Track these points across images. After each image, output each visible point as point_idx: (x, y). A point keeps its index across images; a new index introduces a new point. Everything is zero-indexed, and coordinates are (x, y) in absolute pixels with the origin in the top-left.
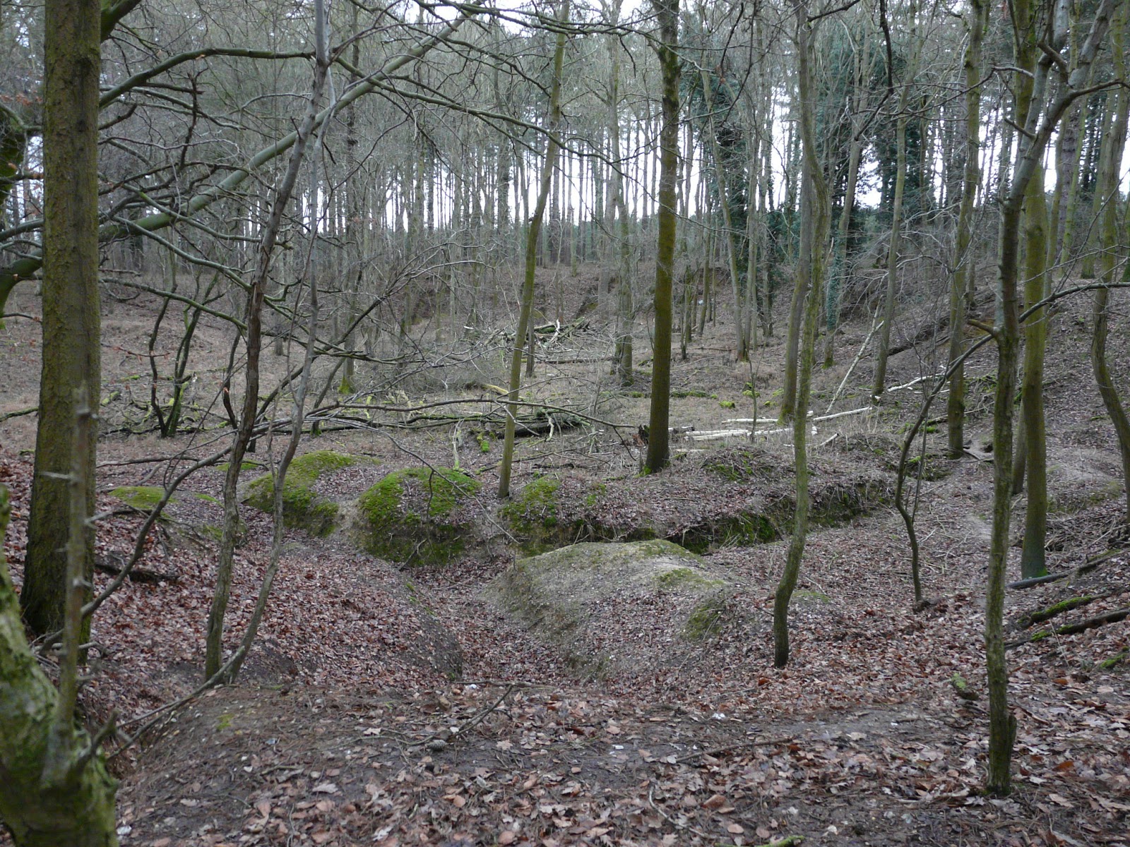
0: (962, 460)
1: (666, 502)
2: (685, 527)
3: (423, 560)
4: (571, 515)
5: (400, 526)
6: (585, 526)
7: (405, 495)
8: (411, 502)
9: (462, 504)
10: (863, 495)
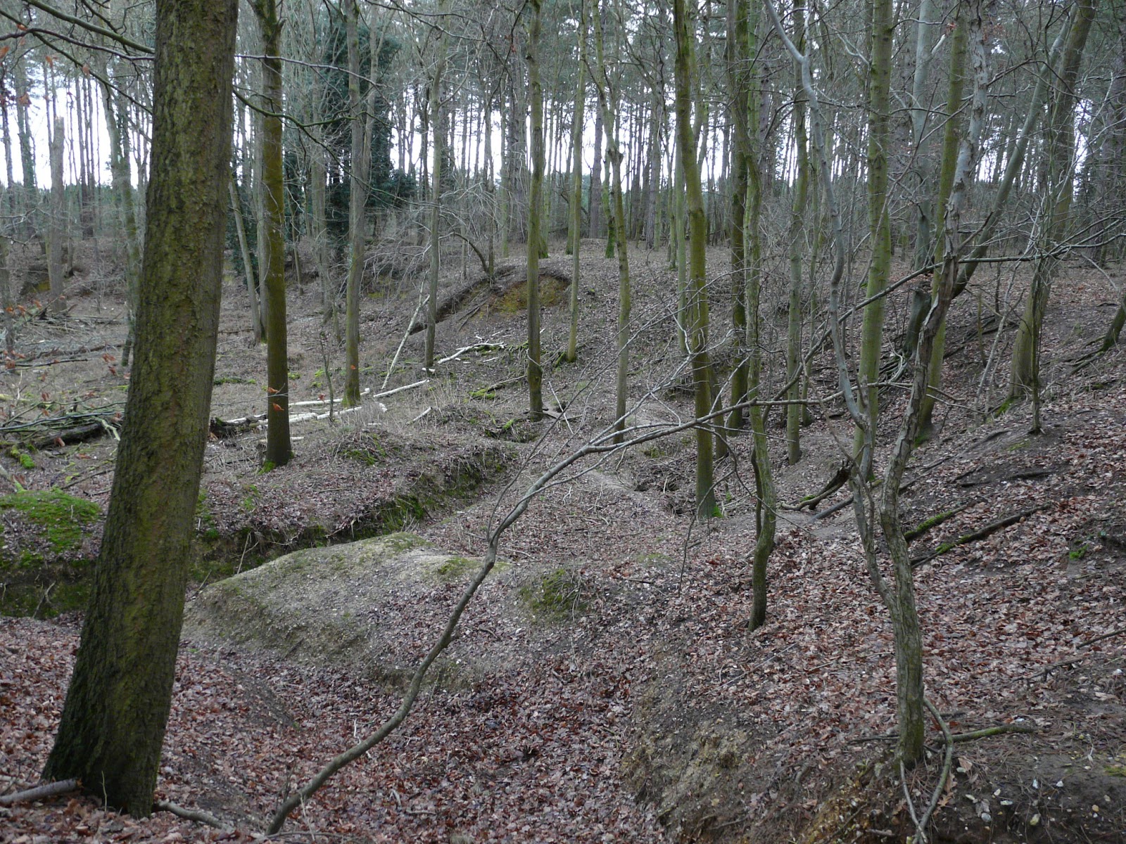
0: (544, 421)
1: (322, 495)
2: (352, 518)
3: (55, 609)
4: (233, 523)
5: (15, 571)
6: (253, 534)
7: (8, 533)
8: (21, 540)
9: (90, 532)
10: (482, 464)
